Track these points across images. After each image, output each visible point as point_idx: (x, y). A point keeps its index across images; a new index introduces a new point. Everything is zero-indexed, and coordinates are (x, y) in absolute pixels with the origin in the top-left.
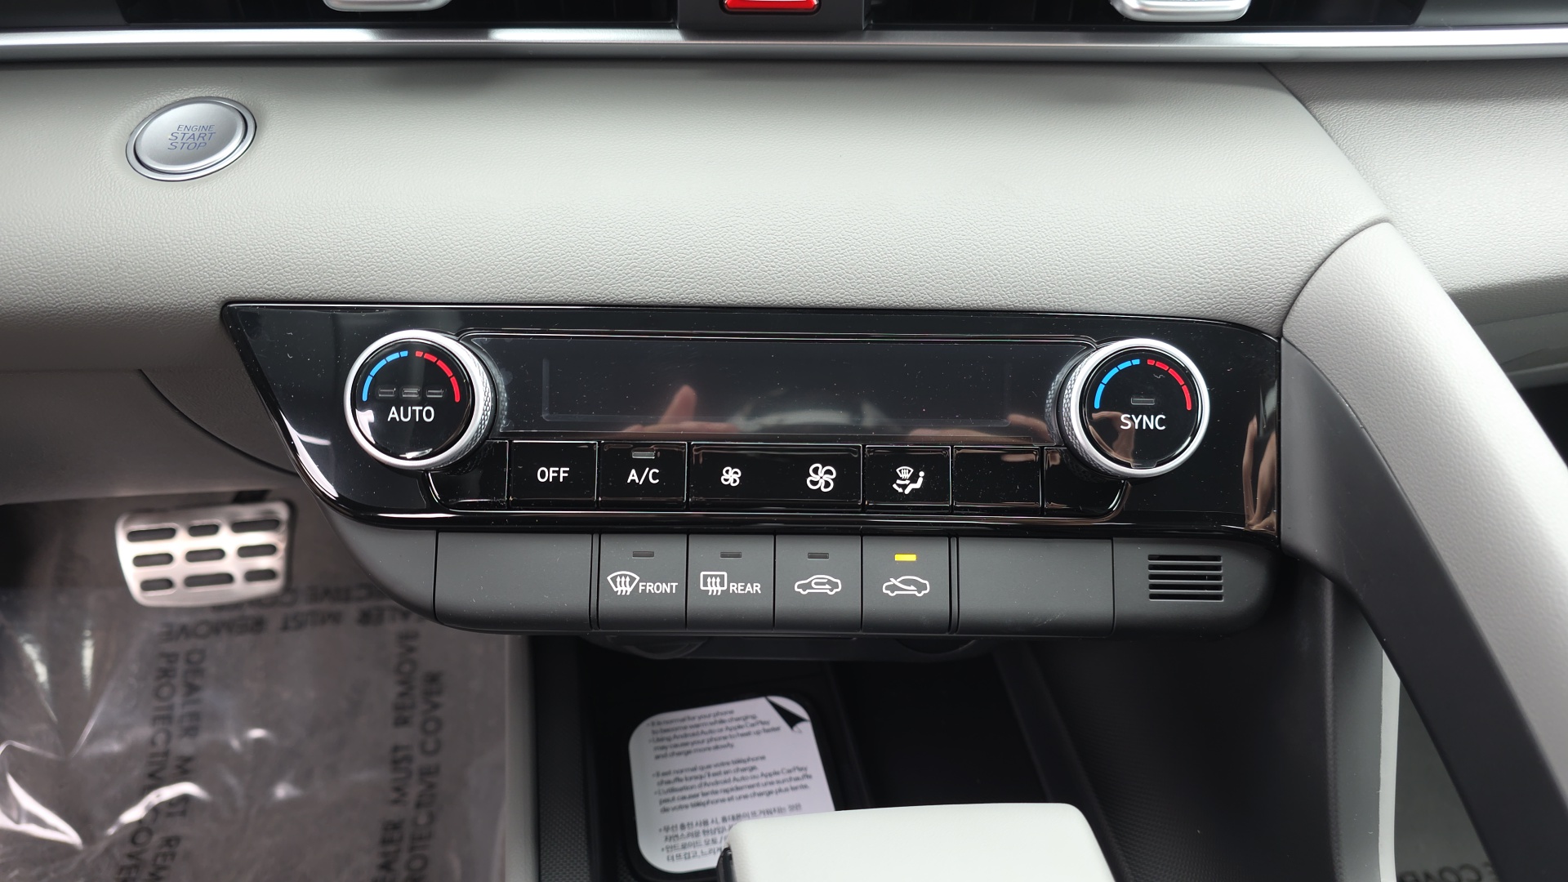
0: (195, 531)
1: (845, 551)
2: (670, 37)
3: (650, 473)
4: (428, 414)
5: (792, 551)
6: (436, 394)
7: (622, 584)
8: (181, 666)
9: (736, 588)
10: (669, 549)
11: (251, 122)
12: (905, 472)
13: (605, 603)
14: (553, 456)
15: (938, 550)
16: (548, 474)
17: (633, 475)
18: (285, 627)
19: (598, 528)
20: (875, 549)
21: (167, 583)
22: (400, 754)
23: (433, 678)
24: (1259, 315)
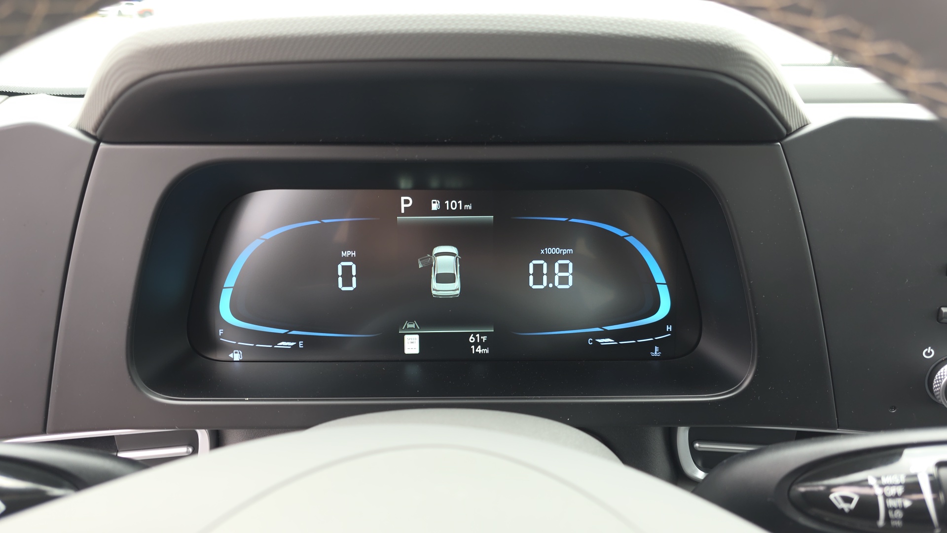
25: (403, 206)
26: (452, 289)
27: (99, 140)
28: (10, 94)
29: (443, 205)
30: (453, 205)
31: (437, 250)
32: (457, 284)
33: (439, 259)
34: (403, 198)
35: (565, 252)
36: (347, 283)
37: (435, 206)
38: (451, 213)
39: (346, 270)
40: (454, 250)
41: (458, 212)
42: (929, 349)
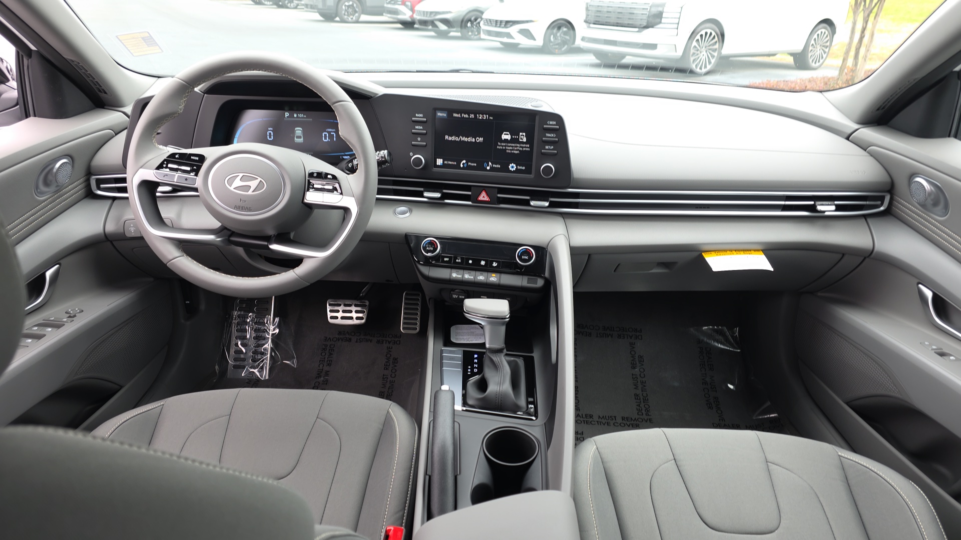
0: (345, 305)
1: (485, 274)
2: (470, 203)
3: (460, 260)
4: (432, 249)
5: (478, 273)
6: (433, 246)
7: (454, 275)
8: (328, 348)
9: (470, 277)
10: (461, 271)
11: (411, 211)
12: (494, 263)
13: (451, 277)
14: (447, 257)
15: (498, 275)
16: (446, 259)
17: (457, 260)
18: (357, 342)
19: (452, 268)
20: (489, 274)
21: (336, 318)
22: (385, 377)
23: (395, 359)
24: (545, 246)
25: (286, 115)
26: (301, 140)
27: (204, 93)
28: (159, 77)
29: (298, 115)
30: (301, 115)
31: (296, 129)
32: (302, 139)
33: (297, 131)
34: (286, 113)
35: (333, 130)
36: (270, 137)
37: (295, 116)
38: (300, 118)
39: (270, 134)
40: (301, 129)
41: (302, 118)
42: (411, 153)
